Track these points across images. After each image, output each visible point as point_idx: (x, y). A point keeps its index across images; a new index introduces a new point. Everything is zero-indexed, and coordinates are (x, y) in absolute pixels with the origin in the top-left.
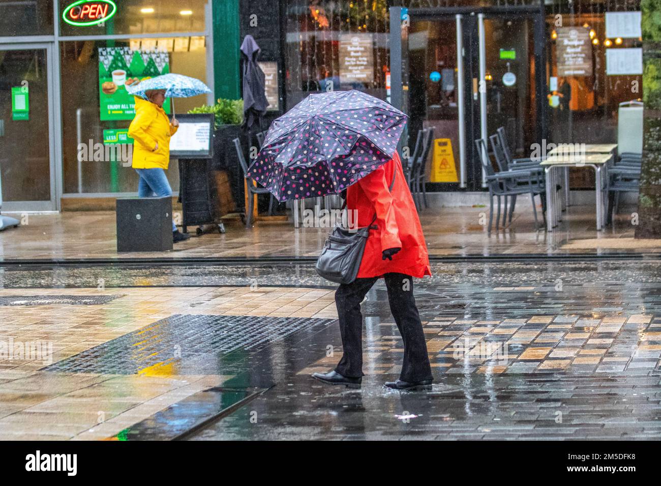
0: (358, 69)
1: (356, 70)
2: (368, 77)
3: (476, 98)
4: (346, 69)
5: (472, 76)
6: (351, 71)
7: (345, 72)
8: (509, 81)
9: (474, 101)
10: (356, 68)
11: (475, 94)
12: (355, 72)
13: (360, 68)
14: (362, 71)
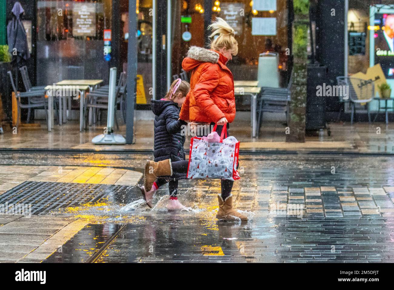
0: (85, 27)
1: (84, 27)
2: (92, 33)
3: (164, 48)
4: (77, 27)
5: (162, 33)
6: (81, 28)
7: (76, 28)
8: (187, 37)
9: (163, 50)
10: (84, 26)
11: (164, 46)
12: (83, 29)
13: (86, 26)
14: (88, 28)
